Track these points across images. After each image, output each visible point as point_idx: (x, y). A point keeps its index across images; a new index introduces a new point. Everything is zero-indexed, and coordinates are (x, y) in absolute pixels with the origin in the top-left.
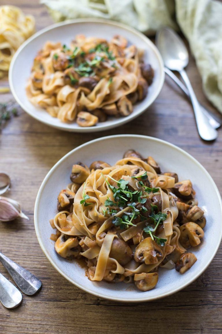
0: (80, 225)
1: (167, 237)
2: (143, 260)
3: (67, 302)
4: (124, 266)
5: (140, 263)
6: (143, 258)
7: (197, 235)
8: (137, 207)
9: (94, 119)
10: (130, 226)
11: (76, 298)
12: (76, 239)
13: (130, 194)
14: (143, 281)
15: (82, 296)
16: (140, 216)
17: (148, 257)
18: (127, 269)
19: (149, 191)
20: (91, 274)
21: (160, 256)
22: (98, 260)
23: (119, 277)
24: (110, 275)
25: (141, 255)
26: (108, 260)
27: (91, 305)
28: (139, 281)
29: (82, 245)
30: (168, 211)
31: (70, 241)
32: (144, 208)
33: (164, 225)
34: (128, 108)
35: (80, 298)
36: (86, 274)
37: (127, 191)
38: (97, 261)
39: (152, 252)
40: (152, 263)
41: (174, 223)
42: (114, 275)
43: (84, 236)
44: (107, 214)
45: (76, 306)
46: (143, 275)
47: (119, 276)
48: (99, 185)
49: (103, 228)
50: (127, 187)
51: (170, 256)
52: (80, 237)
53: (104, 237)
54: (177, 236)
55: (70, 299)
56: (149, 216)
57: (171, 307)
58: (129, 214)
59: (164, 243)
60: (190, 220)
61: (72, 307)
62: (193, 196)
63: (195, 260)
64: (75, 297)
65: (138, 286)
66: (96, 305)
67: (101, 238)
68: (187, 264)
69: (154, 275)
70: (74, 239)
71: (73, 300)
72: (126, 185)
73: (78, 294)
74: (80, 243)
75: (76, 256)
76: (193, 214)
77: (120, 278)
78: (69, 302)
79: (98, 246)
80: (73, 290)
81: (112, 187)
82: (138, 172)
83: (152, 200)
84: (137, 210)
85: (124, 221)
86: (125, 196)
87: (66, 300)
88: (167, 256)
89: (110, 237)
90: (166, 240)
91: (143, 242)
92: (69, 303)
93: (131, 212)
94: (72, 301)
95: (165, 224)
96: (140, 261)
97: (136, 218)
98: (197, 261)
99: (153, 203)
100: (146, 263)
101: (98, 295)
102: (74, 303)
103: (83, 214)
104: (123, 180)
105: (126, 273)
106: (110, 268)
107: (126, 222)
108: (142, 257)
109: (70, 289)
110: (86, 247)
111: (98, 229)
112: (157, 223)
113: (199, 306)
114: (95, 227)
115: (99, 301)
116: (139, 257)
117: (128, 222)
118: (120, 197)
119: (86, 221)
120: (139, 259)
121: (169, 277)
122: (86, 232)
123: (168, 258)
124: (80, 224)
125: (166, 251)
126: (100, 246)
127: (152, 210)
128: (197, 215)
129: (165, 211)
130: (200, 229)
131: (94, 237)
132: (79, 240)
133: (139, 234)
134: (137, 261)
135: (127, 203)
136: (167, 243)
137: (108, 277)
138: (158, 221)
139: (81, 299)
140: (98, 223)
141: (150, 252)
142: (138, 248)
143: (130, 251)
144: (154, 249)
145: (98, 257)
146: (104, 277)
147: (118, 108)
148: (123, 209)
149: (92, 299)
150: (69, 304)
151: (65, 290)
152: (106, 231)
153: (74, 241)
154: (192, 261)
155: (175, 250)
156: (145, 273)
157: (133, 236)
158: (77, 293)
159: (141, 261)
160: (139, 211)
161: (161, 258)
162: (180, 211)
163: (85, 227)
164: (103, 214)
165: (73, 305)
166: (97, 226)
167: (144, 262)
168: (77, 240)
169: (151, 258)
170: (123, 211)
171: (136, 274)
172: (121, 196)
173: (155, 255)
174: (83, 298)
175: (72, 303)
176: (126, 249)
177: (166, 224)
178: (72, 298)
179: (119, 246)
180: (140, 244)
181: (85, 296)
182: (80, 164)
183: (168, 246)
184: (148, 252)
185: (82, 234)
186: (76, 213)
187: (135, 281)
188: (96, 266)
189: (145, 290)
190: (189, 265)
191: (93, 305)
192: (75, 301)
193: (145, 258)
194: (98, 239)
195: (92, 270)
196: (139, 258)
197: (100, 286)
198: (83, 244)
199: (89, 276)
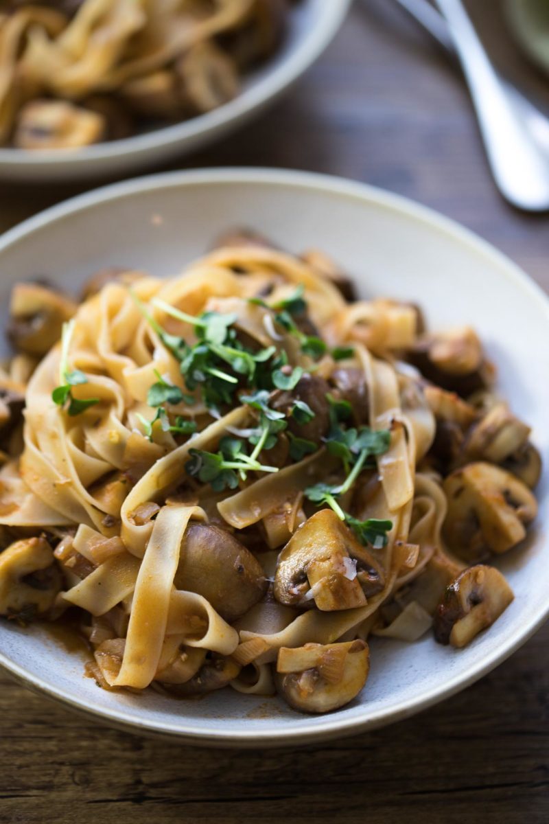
0: (55, 485)
1: (393, 512)
2: (310, 594)
3: (14, 799)
4: (234, 620)
5: (297, 608)
6: (309, 587)
7: (510, 509)
8: (277, 404)
9: (87, 124)
10: (252, 475)
11: (50, 782)
12: (41, 539)
13: (246, 362)
14: (314, 674)
15: (73, 775)
16: (289, 438)
17: (329, 581)
18: (245, 634)
19: (318, 351)
20: (106, 665)
21: (372, 579)
22: (134, 609)
23: (218, 667)
24: (184, 656)
25: (301, 578)
26: (172, 599)
27: (112, 804)
28: (298, 674)
29: (68, 557)
30: (393, 422)
31: (20, 547)
32: (300, 404)
33: (382, 470)
34: (215, 83)
35: (64, 780)
36: (88, 669)
37: (234, 346)
38: (129, 617)
39: (341, 563)
40: (343, 607)
41: (419, 467)
42: (199, 659)
43: (72, 528)
44: (162, 430)
45: (49, 811)
46: (311, 653)
47: (218, 661)
48: (122, 342)
49: (146, 485)
50: (233, 334)
51: (411, 588)
52: (58, 534)
53: (154, 518)
54: (435, 517)
55: (28, 788)
56: (323, 439)
57: (426, 796)
58: (246, 433)
59: (384, 535)
60: (480, 456)
61: (35, 814)
62: (488, 379)
63: (508, 600)
64: (47, 779)
65: (293, 693)
66: (129, 803)
67: (139, 523)
68: (478, 610)
69: (352, 650)
70: (32, 541)
71: (38, 788)
72: (230, 328)
73: (57, 767)
74: (60, 550)
75: (43, 607)
76: (491, 436)
77: (221, 670)
78: (22, 796)
79: (130, 558)
80: (37, 754)
81: (173, 341)
82: (269, 291)
83: (331, 383)
84: (277, 416)
85: (229, 458)
86: (225, 366)
87: (11, 790)
88: (401, 589)
89: (177, 517)
90: (388, 526)
91: (305, 529)
92: (21, 800)
93: (253, 424)
94: (35, 792)
95: (385, 467)
96: (297, 598)
97: (271, 446)
98: (516, 601)
99: (336, 392)
100: (321, 605)
101: (141, 724)
102: (43, 799)
103: (67, 443)
104: (216, 312)
105: (245, 646)
106: (182, 631)
107: (237, 460)
108: (305, 584)
109: (24, 753)
110: (84, 565)
111: (127, 493)
112: (352, 466)
113: (536, 789)
114: (114, 487)
115: (141, 788)
116: (291, 585)
117: (244, 462)
118: (207, 374)
119: (79, 468)
120: (293, 595)
121: (411, 666)
122: (78, 509)
123: (403, 597)
124: (57, 482)
125: (392, 566)
126: (138, 555)
127: (333, 416)
128: (506, 441)
129: (381, 421)
130: (519, 489)
131: (110, 524)
132: (55, 543)
133: (288, 507)
134: (286, 600)
135: (235, 391)
136: (398, 536)
137: (177, 665)
138: (356, 456)
139: (69, 784)
140: (124, 472)
141: (332, 561)
142: (287, 554)
143: (255, 568)
144: (347, 554)
145: (131, 595)
146: (159, 672)
147: (179, 84)
148: (223, 414)
149: (115, 780)
150: (24, 806)
151: (6, 755)
152: (159, 499)
153: (35, 546)
154: (495, 600)
155: (428, 565)
156: (319, 645)
157: (267, 511)
158: (52, 763)
159: (302, 602)
160: (282, 416)
161: (379, 588)
162: (440, 420)
163: (75, 488)
164: (144, 434)
165: (38, 806)
166: (124, 482)
167: (310, 606)
168: (47, 544)
169: (339, 587)
170: (221, 423)
171: (282, 650)
172: (209, 366)
173: (352, 575)
174: (77, 779)
175: (33, 801)
176: (240, 557)
177: (390, 466)
178: (33, 782)
179: (213, 545)
180: (294, 538)
181: (85, 773)
182: (43, 283)
183: (400, 544)
184: (326, 565)
185: (64, 517)
186: (37, 446)
187: (284, 674)
188: (124, 636)
189: (322, 710)
190: (484, 613)
191: (118, 804)
192: (46, 793)
193: (316, 587)
194: (127, 523)
195: (109, 653)
196: (294, 587)
197: (146, 707)
198: (71, 551)
199: (98, 675)
